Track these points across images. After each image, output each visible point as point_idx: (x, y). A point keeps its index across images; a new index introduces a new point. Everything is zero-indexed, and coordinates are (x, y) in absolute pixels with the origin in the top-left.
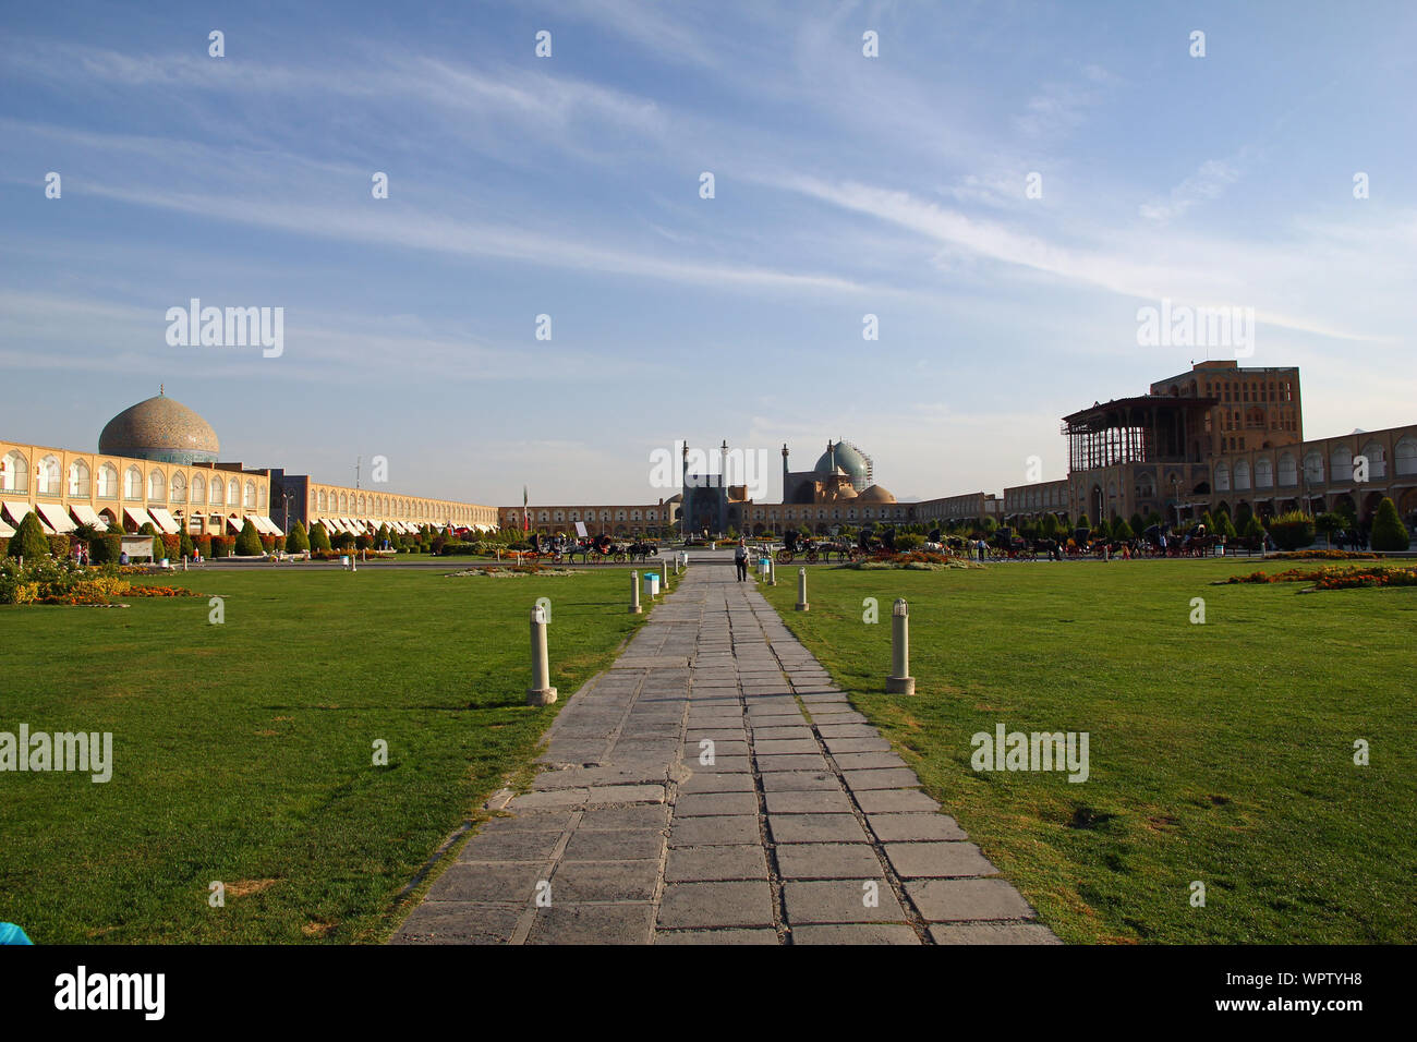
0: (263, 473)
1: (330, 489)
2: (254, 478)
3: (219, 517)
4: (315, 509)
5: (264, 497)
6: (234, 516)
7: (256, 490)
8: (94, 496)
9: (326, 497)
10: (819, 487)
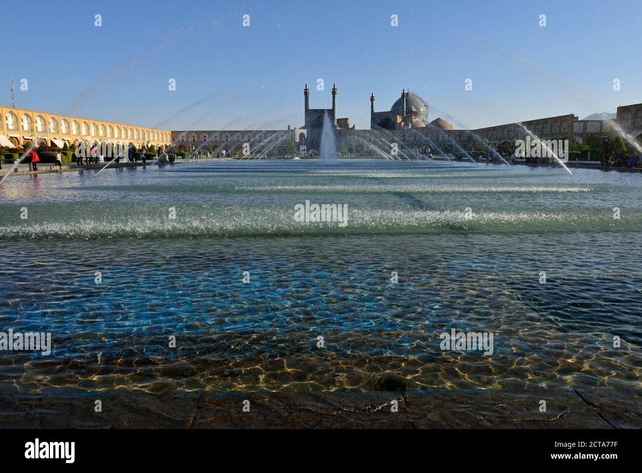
10: (399, 119)
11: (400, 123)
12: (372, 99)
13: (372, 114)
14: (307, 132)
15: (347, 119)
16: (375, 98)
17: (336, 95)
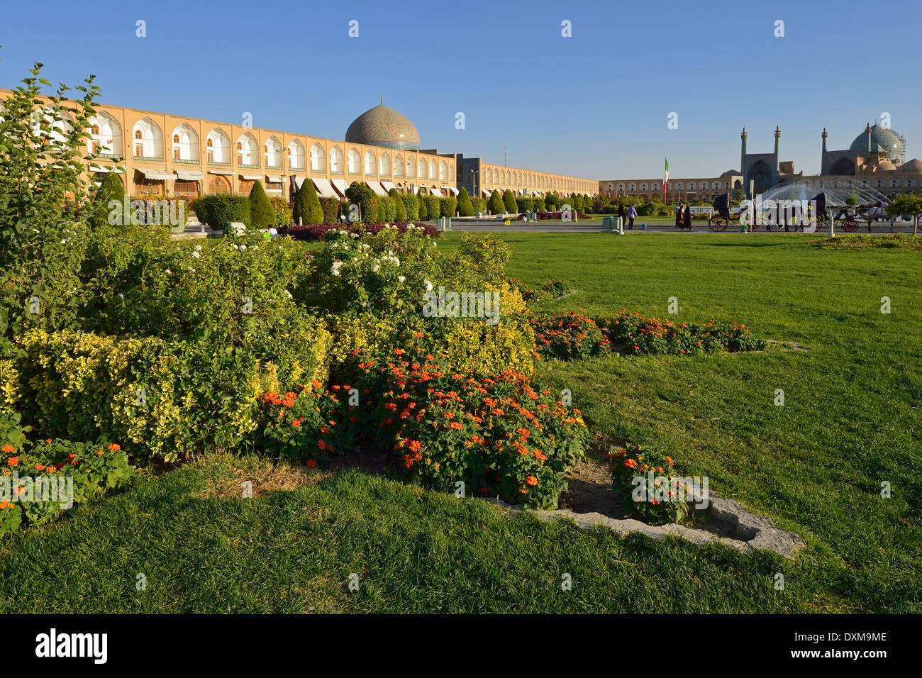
0: (451, 156)
1: (494, 167)
2: (446, 159)
3: (425, 188)
4: (484, 182)
5: (453, 173)
6: (434, 187)
7: (447, 168)
8: (346, 173)
9: (492, 173)
10: (860, 161)
11: (861, 166)
12: (824, 136)
13: (823, 154)
14: (744, 179)
15: (792, 162)
16: (829, 135)
17: (779, 138)
